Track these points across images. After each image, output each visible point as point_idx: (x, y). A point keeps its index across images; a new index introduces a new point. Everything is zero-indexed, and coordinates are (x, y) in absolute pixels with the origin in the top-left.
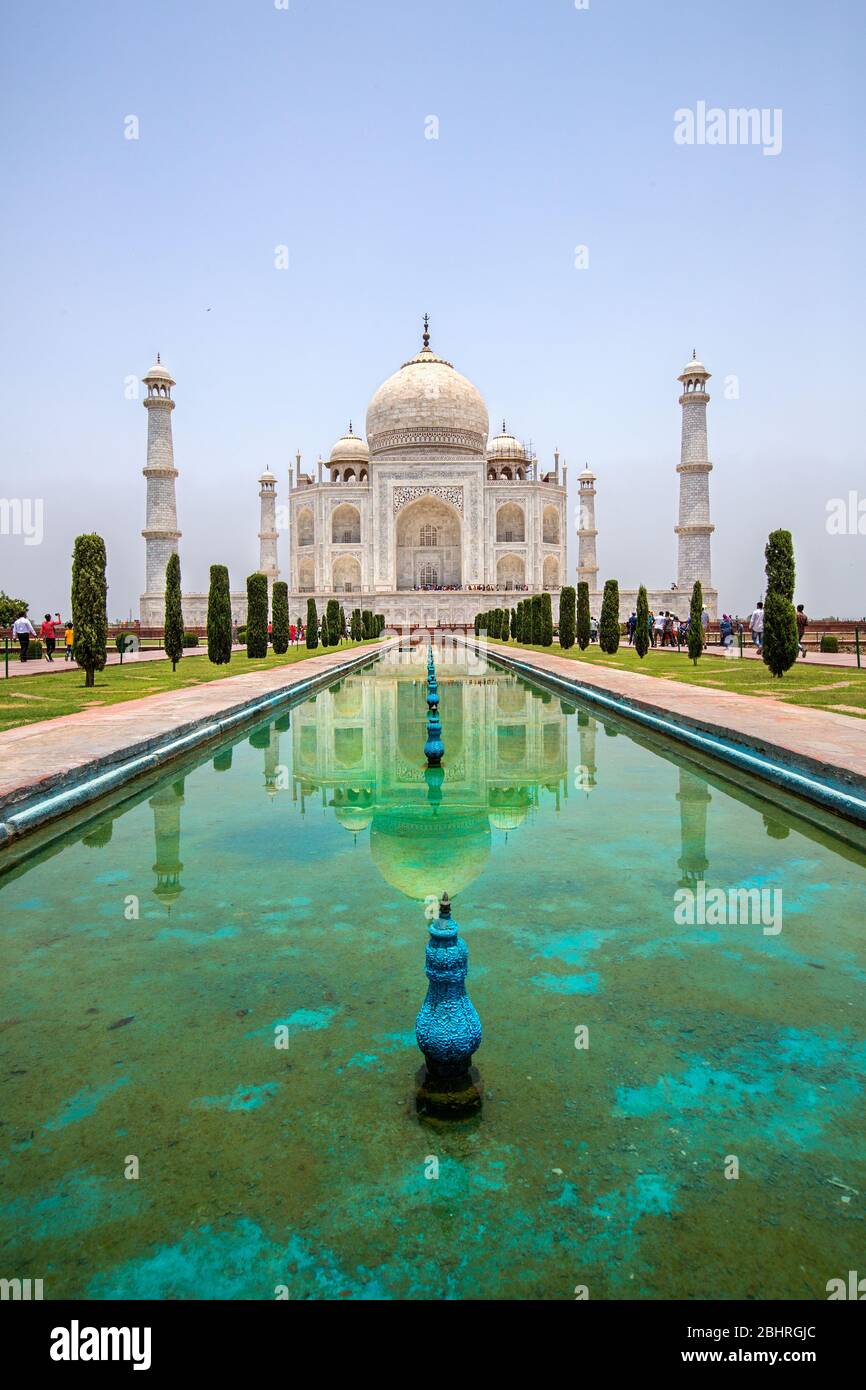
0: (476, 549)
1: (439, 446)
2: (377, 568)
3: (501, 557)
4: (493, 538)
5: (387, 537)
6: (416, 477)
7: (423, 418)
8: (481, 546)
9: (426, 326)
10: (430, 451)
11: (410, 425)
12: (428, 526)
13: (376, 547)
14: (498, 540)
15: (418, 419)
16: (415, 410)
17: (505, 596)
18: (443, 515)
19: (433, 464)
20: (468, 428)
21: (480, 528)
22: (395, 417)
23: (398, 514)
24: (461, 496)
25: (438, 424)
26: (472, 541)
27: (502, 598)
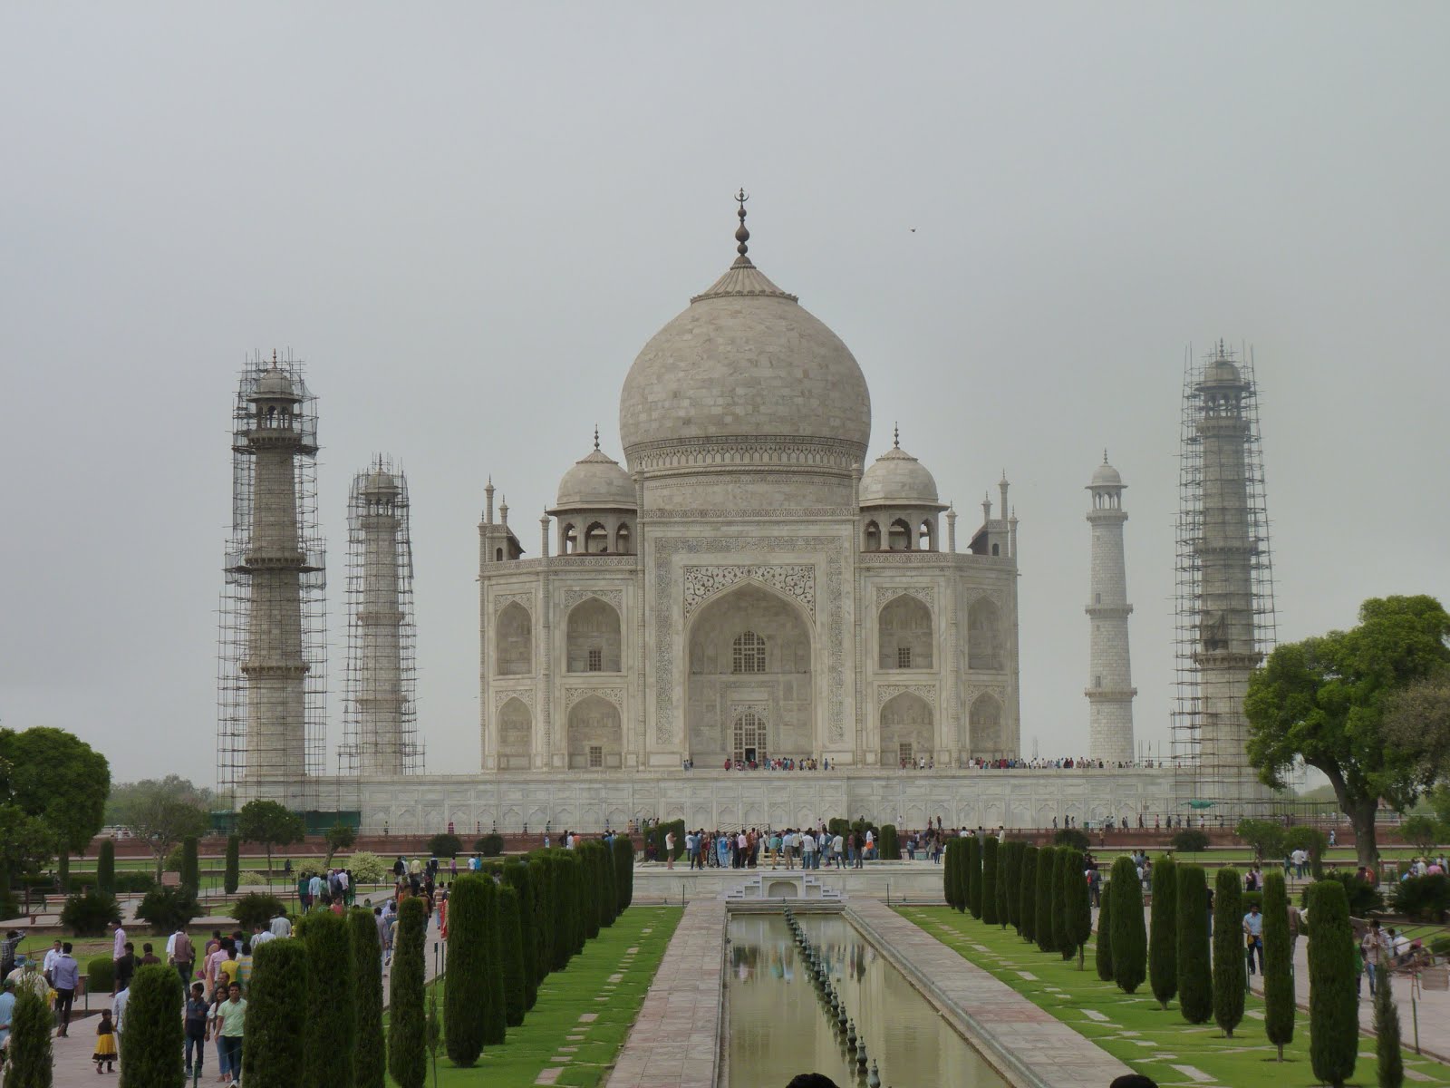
0: (840, 683)
1: (770, 472)
2: (652, 720)
3: (887, 698)
4: (872, 664)
5: (670, 662)
6: (727, 549)
7: (736, 417)
8: (848, 676)
9: (742, 214)
10: (753, 482)
11: (712, 430)
12: (749, 636)
13: (651, 680)
14: (882, 665)
15: (728, 419)
16: (720, 401)
17: (888, 778)
18: (777, 614)
19: (758, 523)
20: (826, 432)
21: (847, 644)
22: (682, 413)
23: (692, 617)
24: (812, 583)
25: (768, 429)
26: (833, 669)
27: (883, 783)
